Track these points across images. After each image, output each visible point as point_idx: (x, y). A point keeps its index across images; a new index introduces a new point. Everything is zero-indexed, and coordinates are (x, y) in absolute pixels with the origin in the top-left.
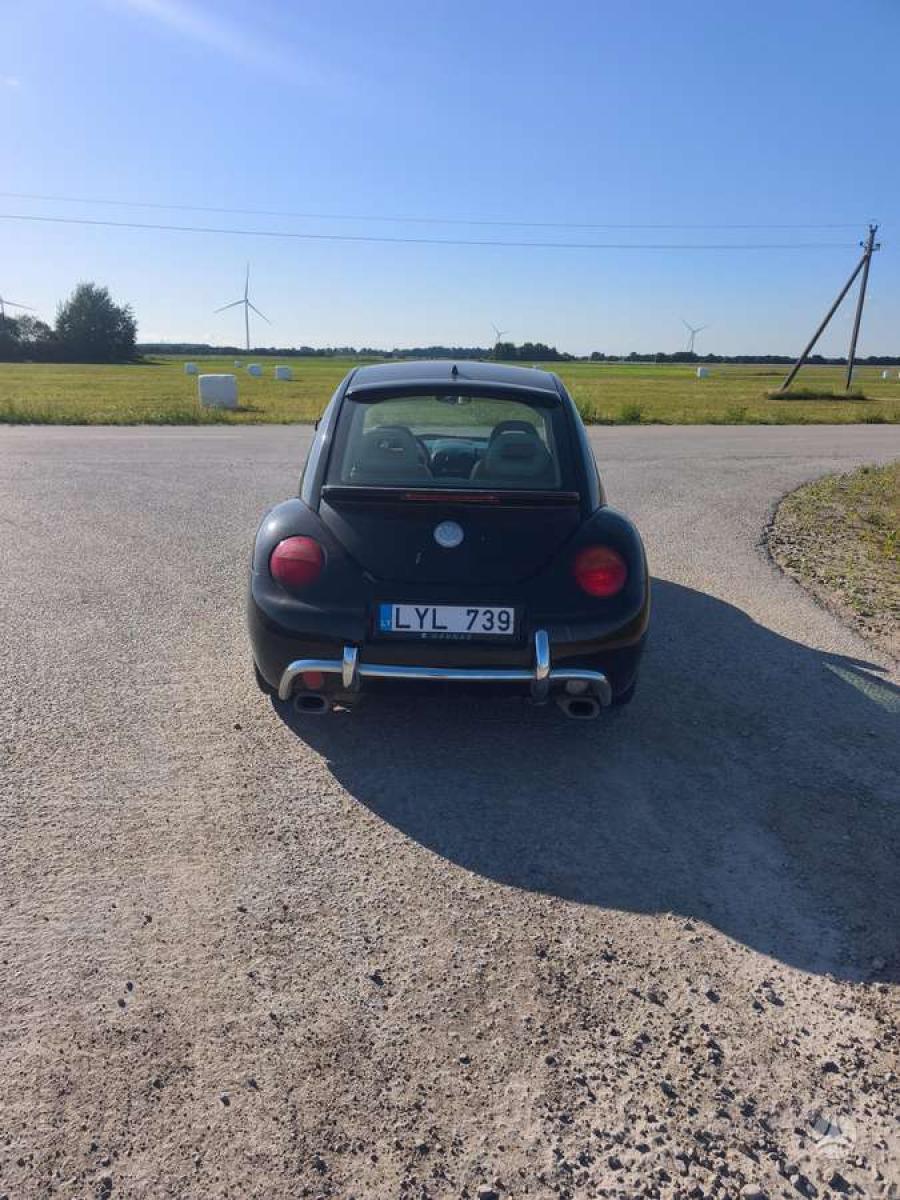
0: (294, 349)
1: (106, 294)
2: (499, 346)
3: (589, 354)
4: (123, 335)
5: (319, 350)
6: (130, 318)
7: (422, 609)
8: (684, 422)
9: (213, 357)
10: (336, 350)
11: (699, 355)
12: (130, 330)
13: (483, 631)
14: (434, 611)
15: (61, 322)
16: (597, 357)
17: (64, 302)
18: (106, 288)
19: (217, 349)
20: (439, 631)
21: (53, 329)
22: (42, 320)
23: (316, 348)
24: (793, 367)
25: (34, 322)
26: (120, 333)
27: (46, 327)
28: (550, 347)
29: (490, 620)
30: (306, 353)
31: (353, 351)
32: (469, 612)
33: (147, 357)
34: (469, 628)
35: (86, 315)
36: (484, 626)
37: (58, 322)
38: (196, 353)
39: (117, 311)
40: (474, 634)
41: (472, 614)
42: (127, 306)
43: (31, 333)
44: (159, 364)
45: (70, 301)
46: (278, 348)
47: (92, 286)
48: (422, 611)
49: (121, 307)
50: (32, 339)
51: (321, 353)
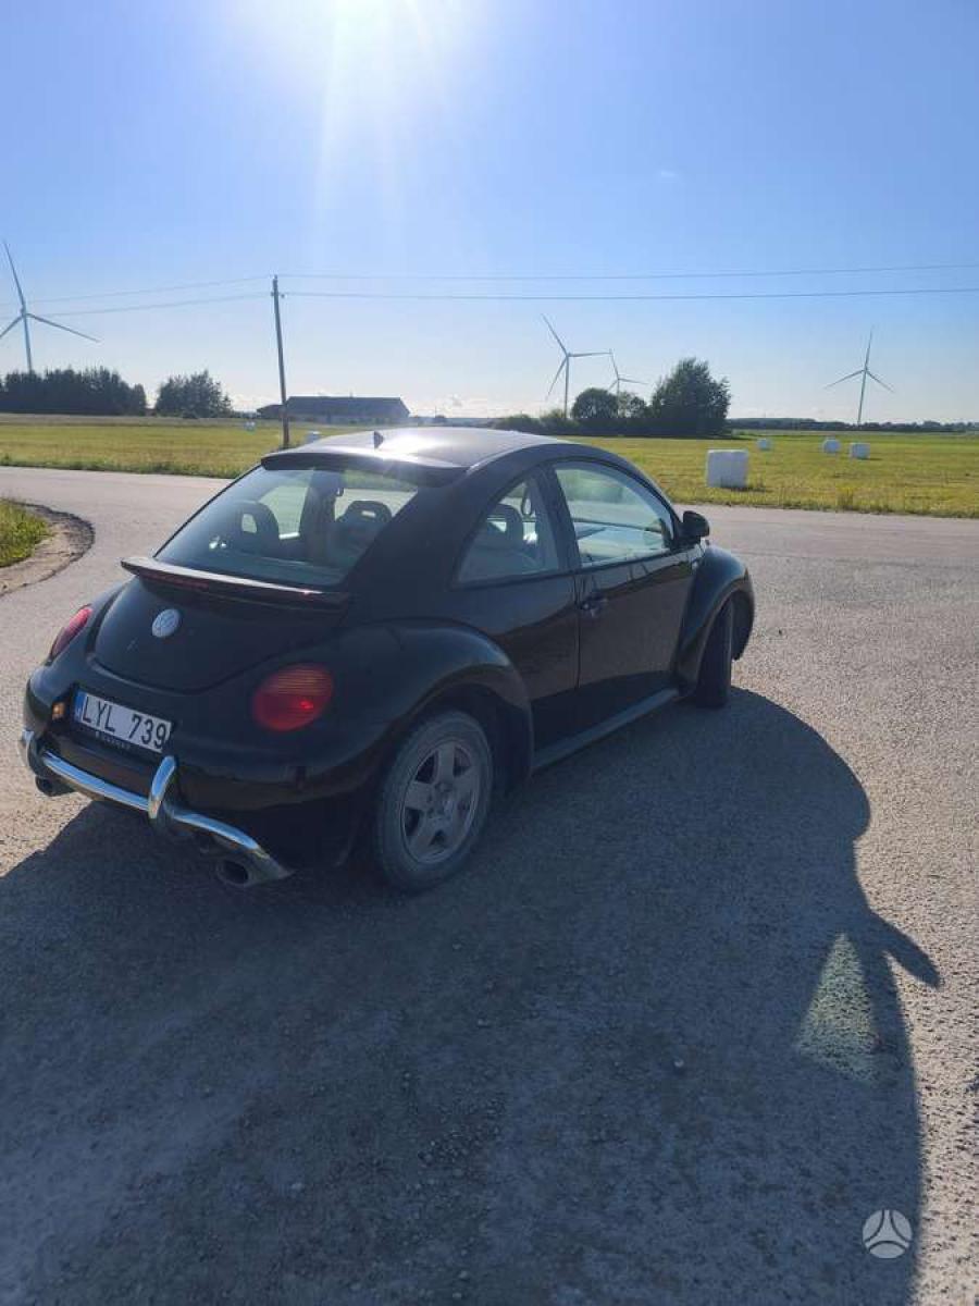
0: (915, 424)
1: (705, 369)
4: (715, 410)
5: (947, 425)
6: (725, 392)
7: (103, 702)
9: (810, 433)
10: (970, 424)
12: (724, 404)
13: (141, 744)
14: (110, 707)
15: (656, 399)
17: (664, 378)
18: (706, 363)
20: (108, 732)
21: (649, 404)
22: (640, 396)
23: (943, 422)
25: (633, 397)
26: (712, 407)
27: (642, 402)
29: (149, 732)
30: (931, 428)
32: (135, 716)
33: (735, 432)
34: (131, 737)
35: (681, 390)
36: (143, 738)
37: (654, 397)
38: (796, 428)
39: (714, 385)
40: (132, 745)
41: (137, 721)
42: (723, 380)
43: (628, 408)
44: (749, 440)
45: (670, 376)
46: (894, 422)
47: (692, 361)
48: (102, 705)
49: (718, 381)
50: (628, 414)
51: (949, 429)
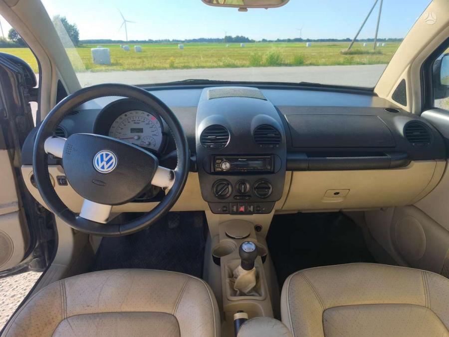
1: (65, 19)
2: (226, 37)
3: (261, 40)
4: (74, 36)
6: (76, 29)
8: (325, 64)
9: (112, 44)
11: (303, 39)
12: (77, 34)
16: (264, 41)
18: (65, 17)
19: (115, 41)
24: (351, 43)
26: (72, 35)
28: (246, 37)
31: (169, 41)
38: (106, 43)
39: (71, 26)
42: (74, 24)
49: (72, 25)
